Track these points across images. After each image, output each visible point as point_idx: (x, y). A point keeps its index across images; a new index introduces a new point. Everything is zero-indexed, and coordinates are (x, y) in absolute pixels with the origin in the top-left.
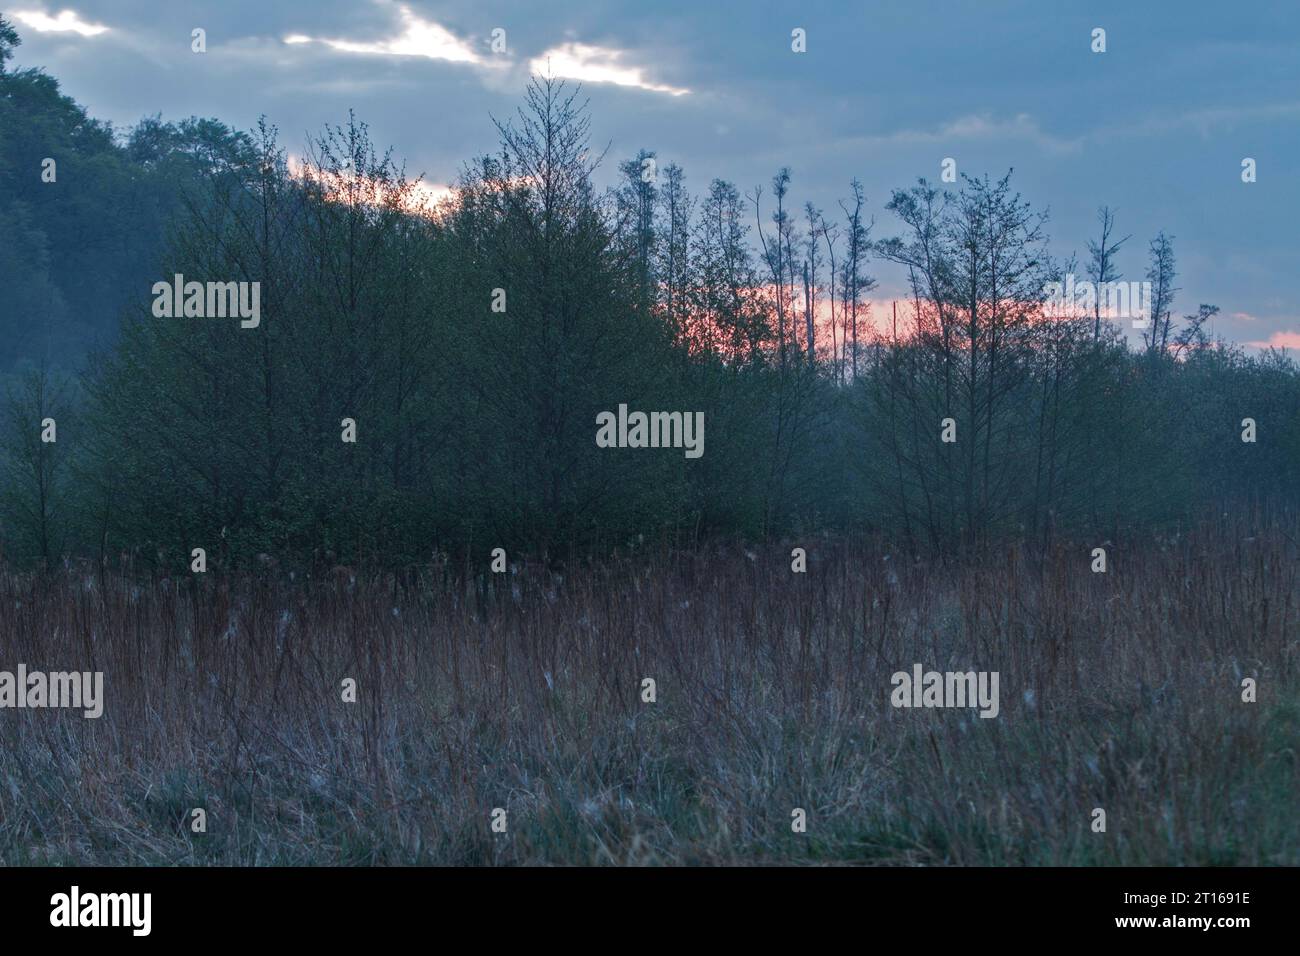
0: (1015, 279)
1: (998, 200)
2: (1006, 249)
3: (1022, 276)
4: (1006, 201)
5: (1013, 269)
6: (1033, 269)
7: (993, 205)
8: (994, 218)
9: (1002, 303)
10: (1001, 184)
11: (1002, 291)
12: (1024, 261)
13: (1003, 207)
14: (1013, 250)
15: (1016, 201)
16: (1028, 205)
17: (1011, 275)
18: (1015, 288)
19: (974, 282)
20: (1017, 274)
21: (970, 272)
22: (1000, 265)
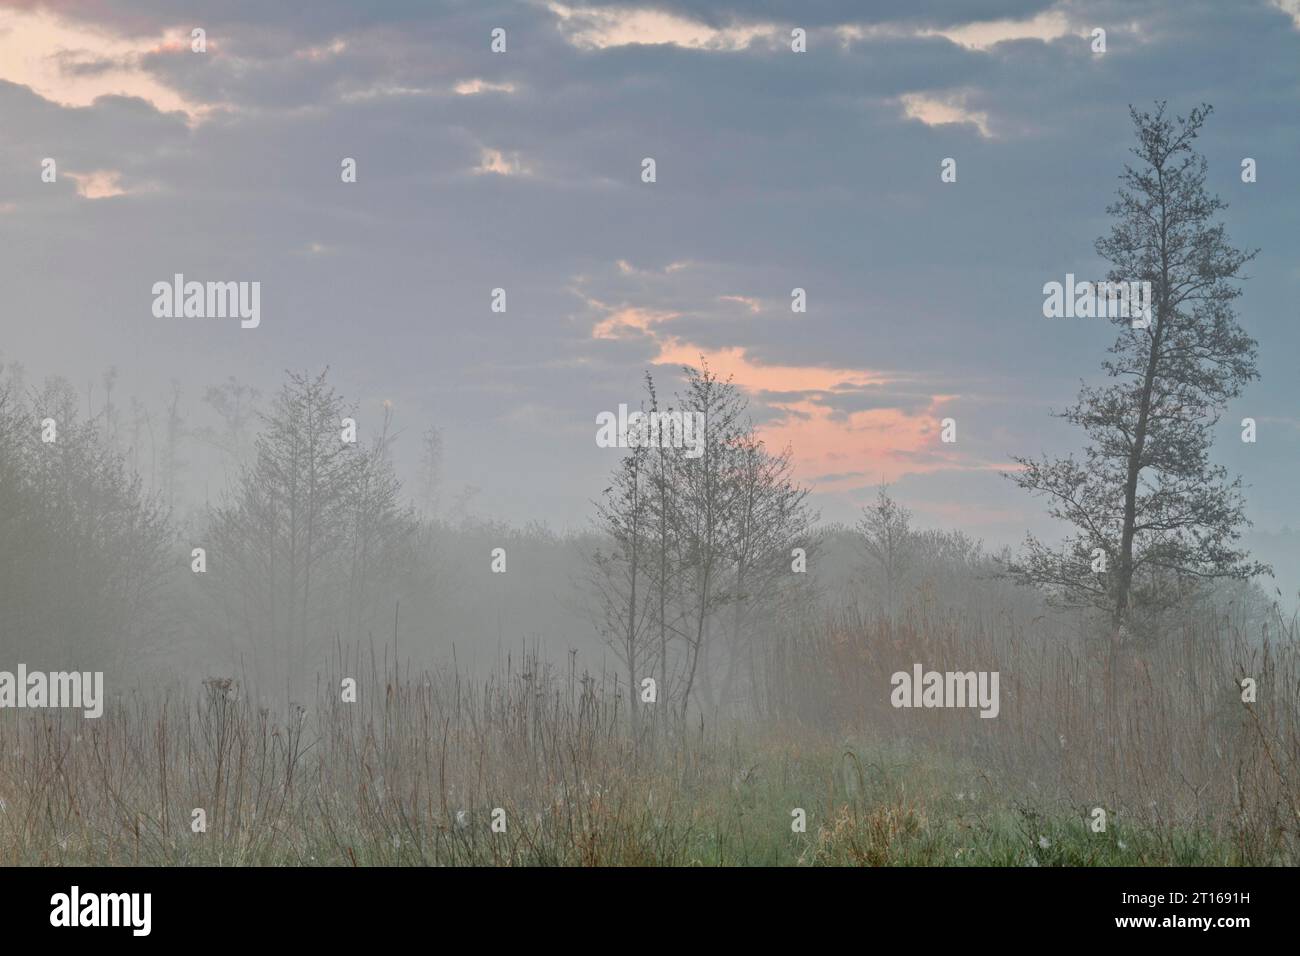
0: (331, 460)
1: (317, 393)
2: (323, 435)
3: (336, 458)
4: (323, 393)
5: (329, 452)
6: (346, 452)
7: (312, 397)
8: (314, 407)
9: (319, 480)
10: (319, 379)
11: (318, 471)
12: (338, 445)
13: (320, 398)
14: (328, 435)
15: (331, 394)
16: (341, 397)
17: (327, 457)
18: (330, 468)
19: (294, 462)
20: (333, 456)
21: (292, 454)
22: (317, 447)
